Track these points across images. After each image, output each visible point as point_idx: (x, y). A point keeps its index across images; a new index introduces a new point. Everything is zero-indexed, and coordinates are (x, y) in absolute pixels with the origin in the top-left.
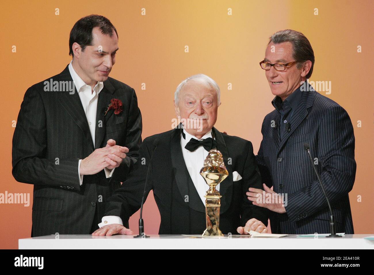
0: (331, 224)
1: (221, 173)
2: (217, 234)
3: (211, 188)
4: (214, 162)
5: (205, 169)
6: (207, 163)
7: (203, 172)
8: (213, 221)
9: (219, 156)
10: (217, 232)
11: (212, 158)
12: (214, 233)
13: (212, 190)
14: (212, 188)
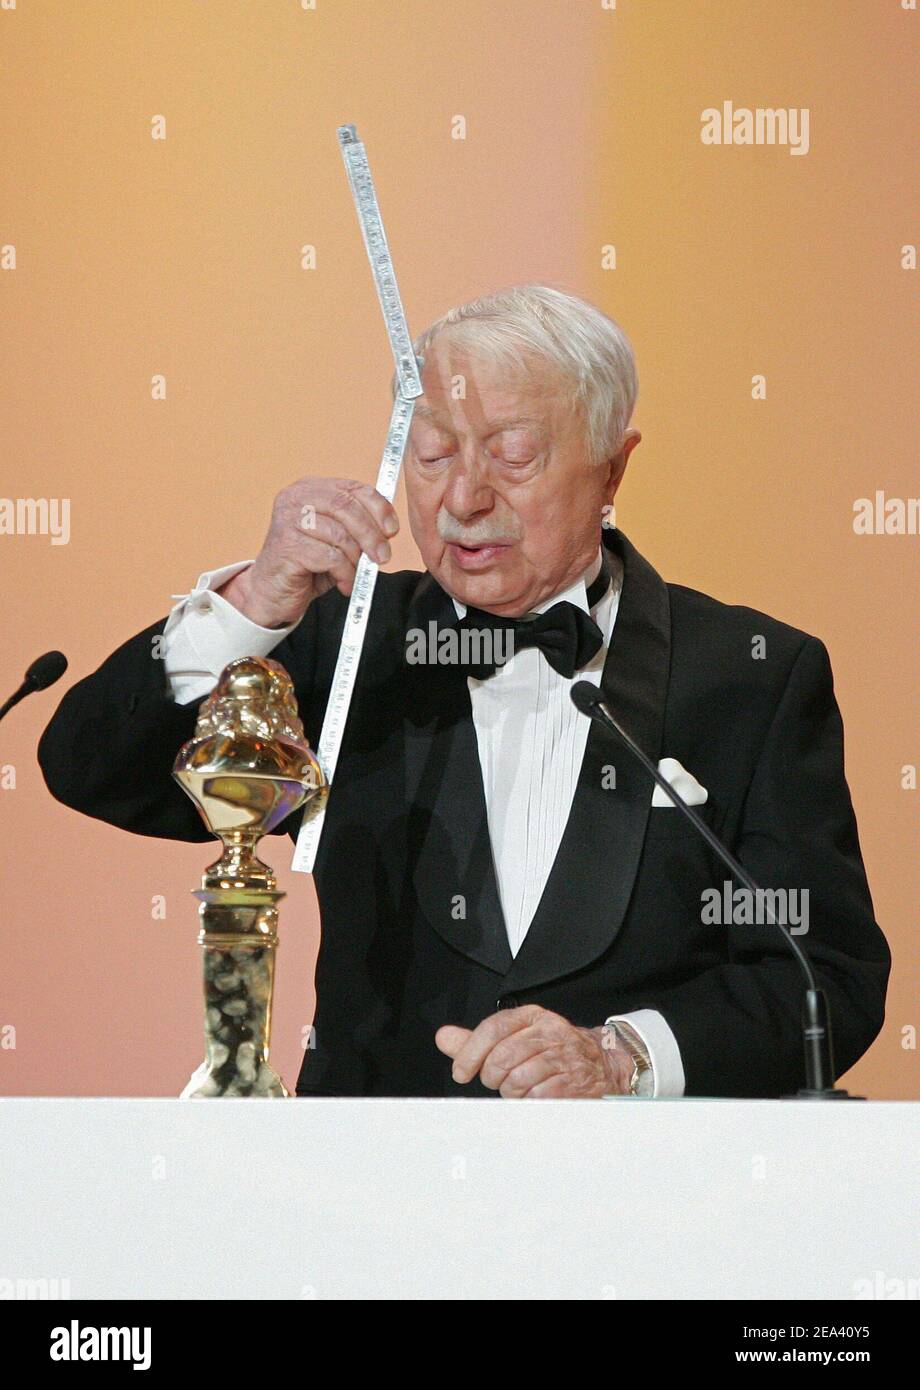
0: (808, 1032)
1: (289, 776)
2: (260, 1086)
3: (230, 852)
4: (246, 716)
5: (202, 749)
6: (214, 719)
7: (189, 766)
8: (237, 1021)
9: (278, 686)
10: (257, 1080)
11: (240, 697)
12: (244, 1081)
13: (236, 860)
14: (238, 850)
